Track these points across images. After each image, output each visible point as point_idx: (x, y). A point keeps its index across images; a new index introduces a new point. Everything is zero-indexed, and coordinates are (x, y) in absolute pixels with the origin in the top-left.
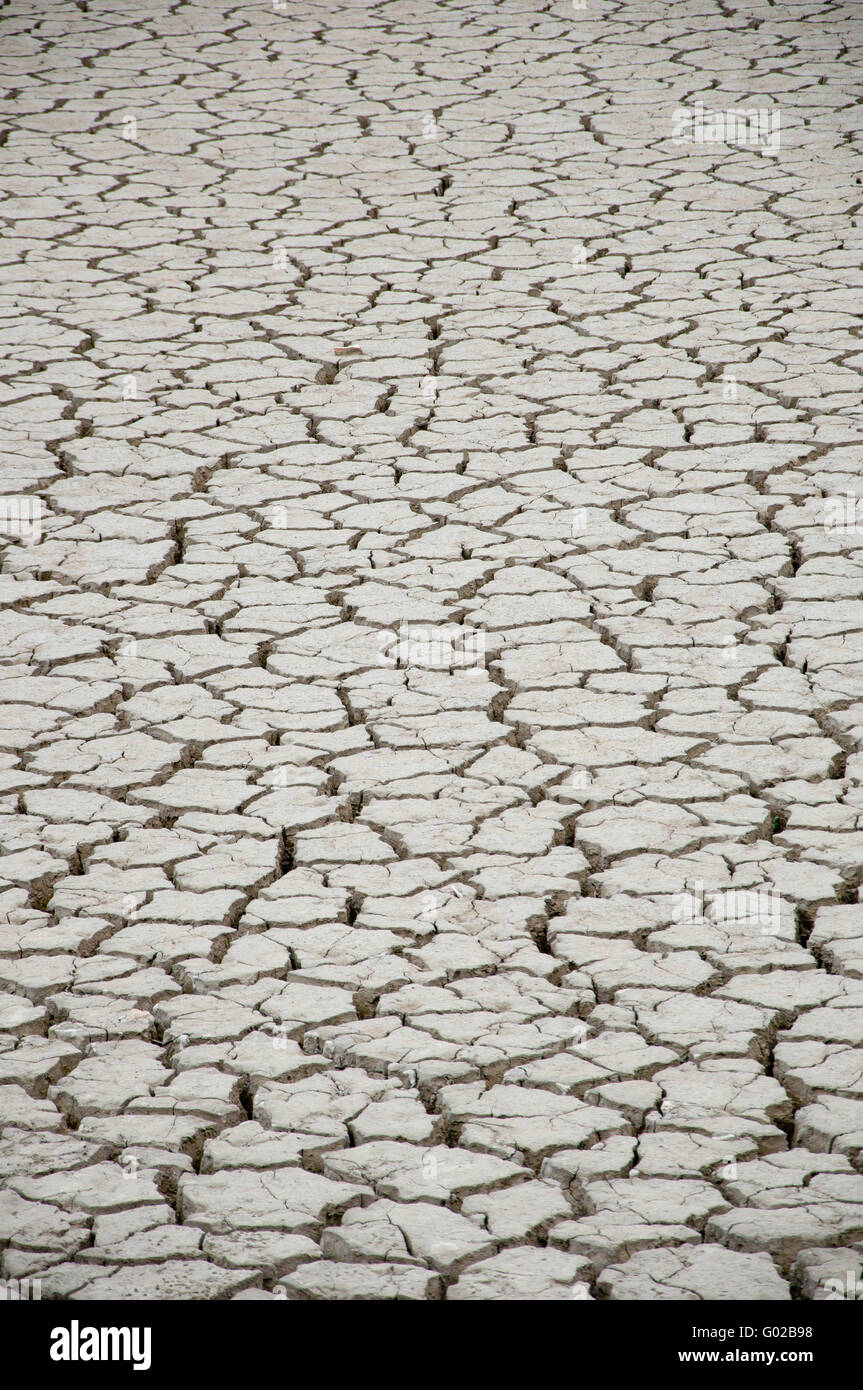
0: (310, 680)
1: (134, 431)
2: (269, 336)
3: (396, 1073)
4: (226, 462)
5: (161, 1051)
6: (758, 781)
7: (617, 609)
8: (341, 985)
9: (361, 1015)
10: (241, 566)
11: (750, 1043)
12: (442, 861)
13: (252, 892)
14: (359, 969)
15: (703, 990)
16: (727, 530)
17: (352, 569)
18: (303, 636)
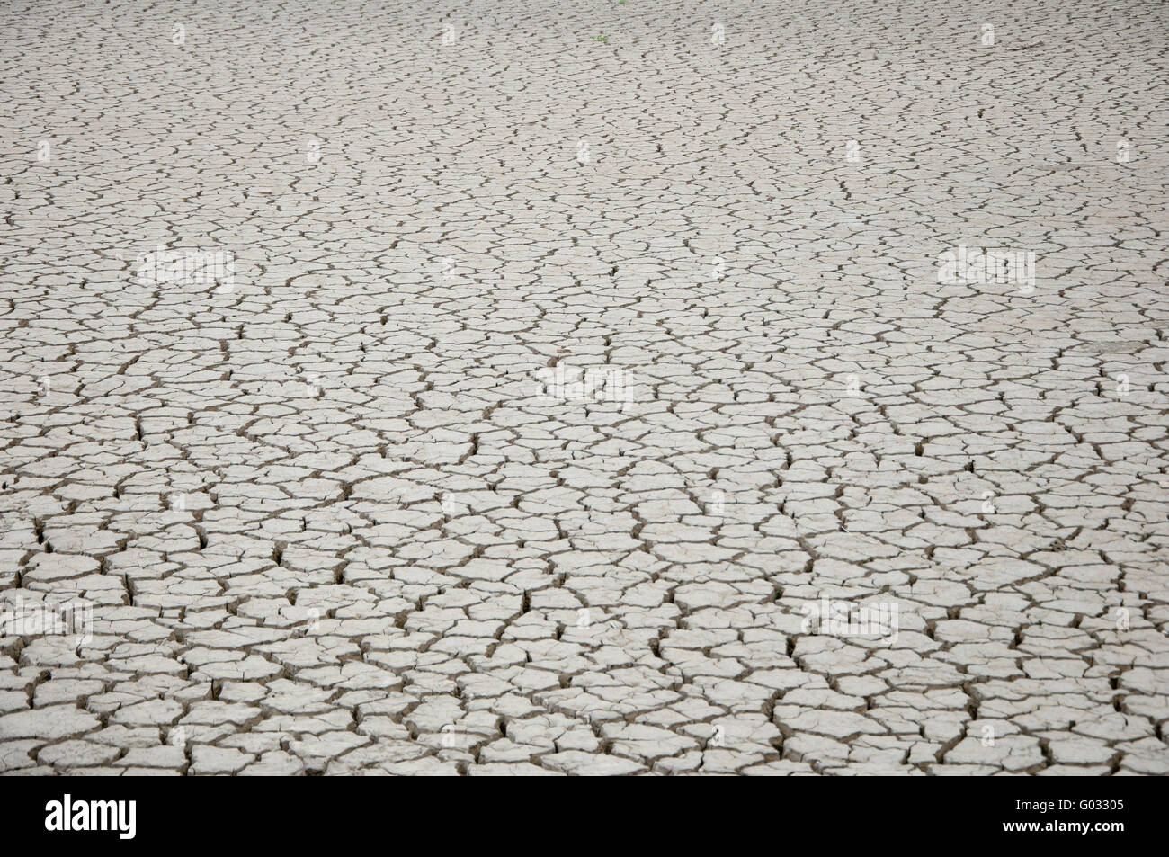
0: (540, 515)
1: (455, 388)
2: (524, 343)
3: (580, 716)
4: (500, 405)
5: (460, 701)
6: (768, 573)
7: (698, 484)
8: (553, 671)
9: (563, 686)
10: (506, 457)
11: (763, 705)
12: (606, 609)
13: (508, 622)
14: (563, 663)
15: (738, 678)
16: (755, 445)
17: (563, 460)
18: (537, 493)
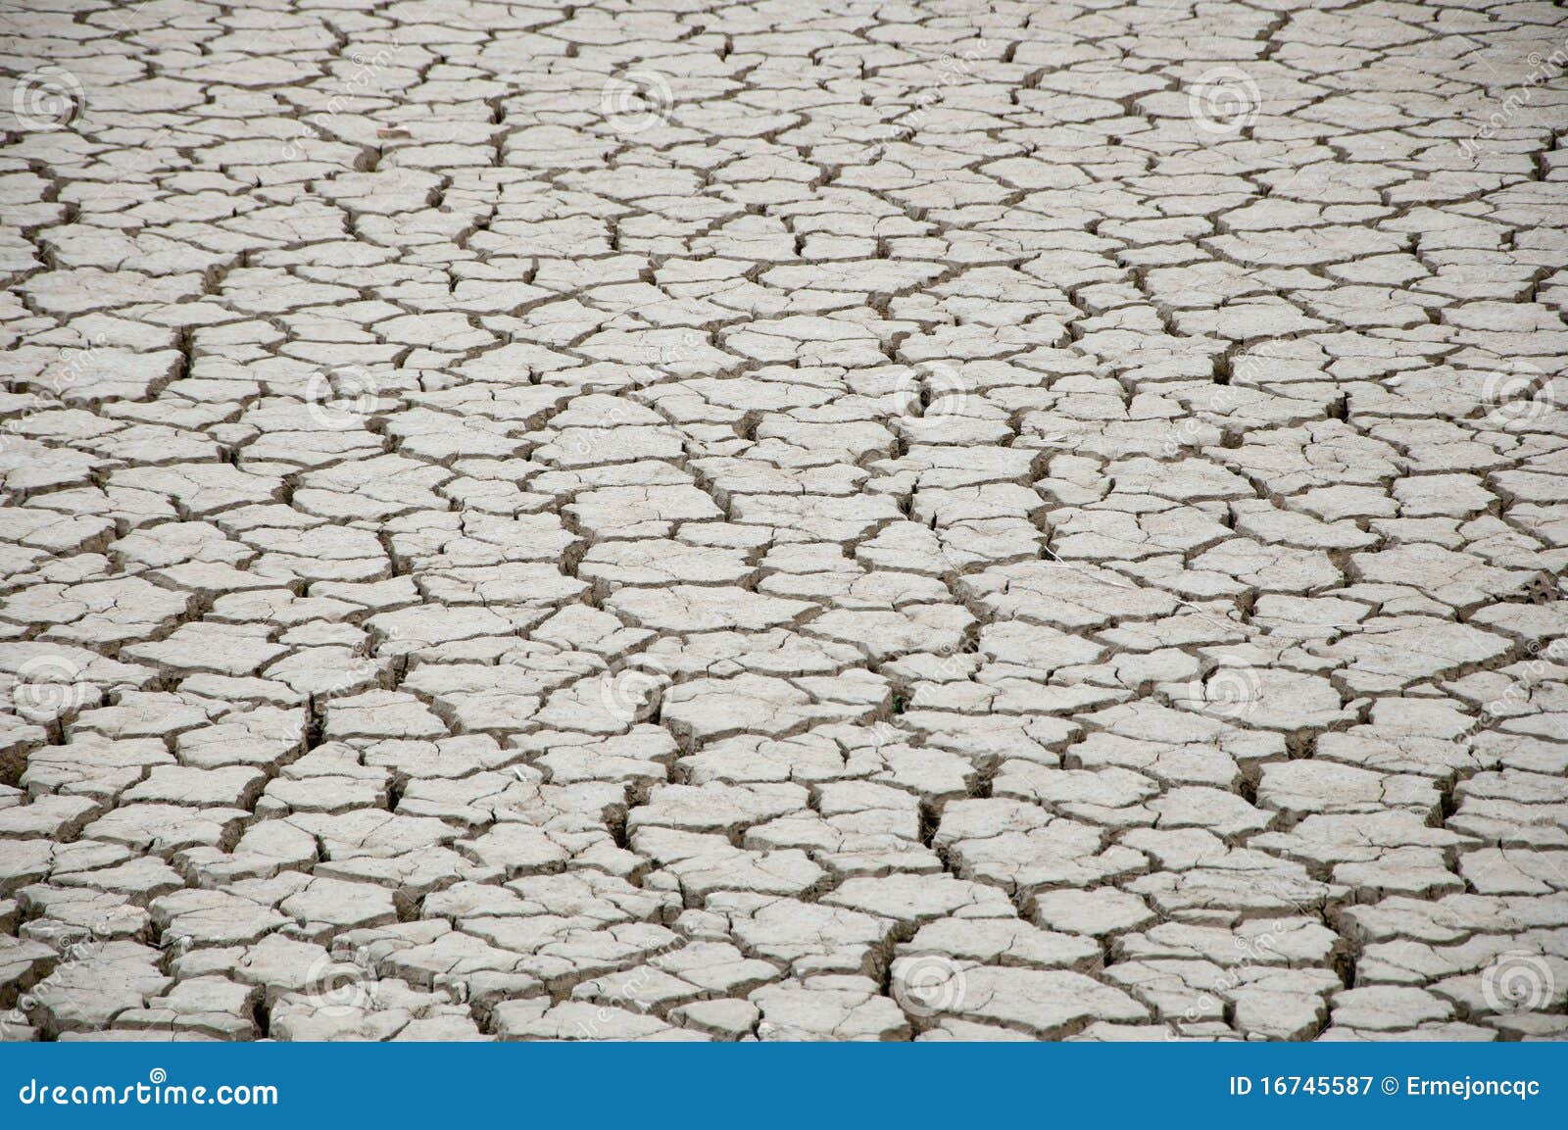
0: (346, 521)
1: (132, 219)
2: (298, 112)
3: (443, 986)
4: (244, 260)
5: (159, 955)
6: (878, 654)
7: (713, 448)
8: (379, 881)
9: (403, 916)
10: (262, 384)
11: (865, 956)
12: (503, 738)
13: (272, 771)
14: (401, 863)
15: (810, 895)
16: (845, 359)
17: (397, 392)
18: (337, 469)
